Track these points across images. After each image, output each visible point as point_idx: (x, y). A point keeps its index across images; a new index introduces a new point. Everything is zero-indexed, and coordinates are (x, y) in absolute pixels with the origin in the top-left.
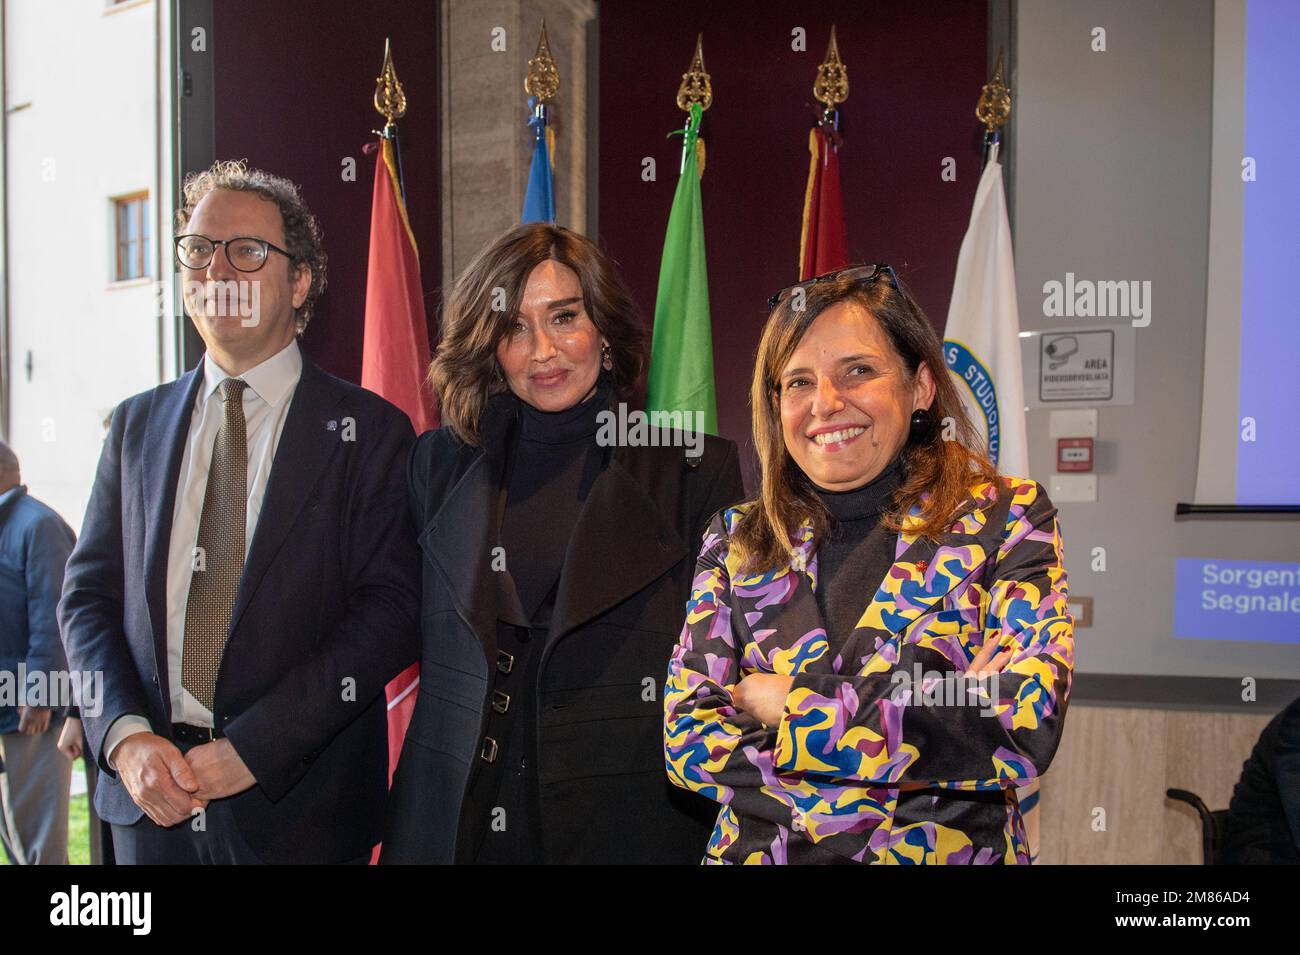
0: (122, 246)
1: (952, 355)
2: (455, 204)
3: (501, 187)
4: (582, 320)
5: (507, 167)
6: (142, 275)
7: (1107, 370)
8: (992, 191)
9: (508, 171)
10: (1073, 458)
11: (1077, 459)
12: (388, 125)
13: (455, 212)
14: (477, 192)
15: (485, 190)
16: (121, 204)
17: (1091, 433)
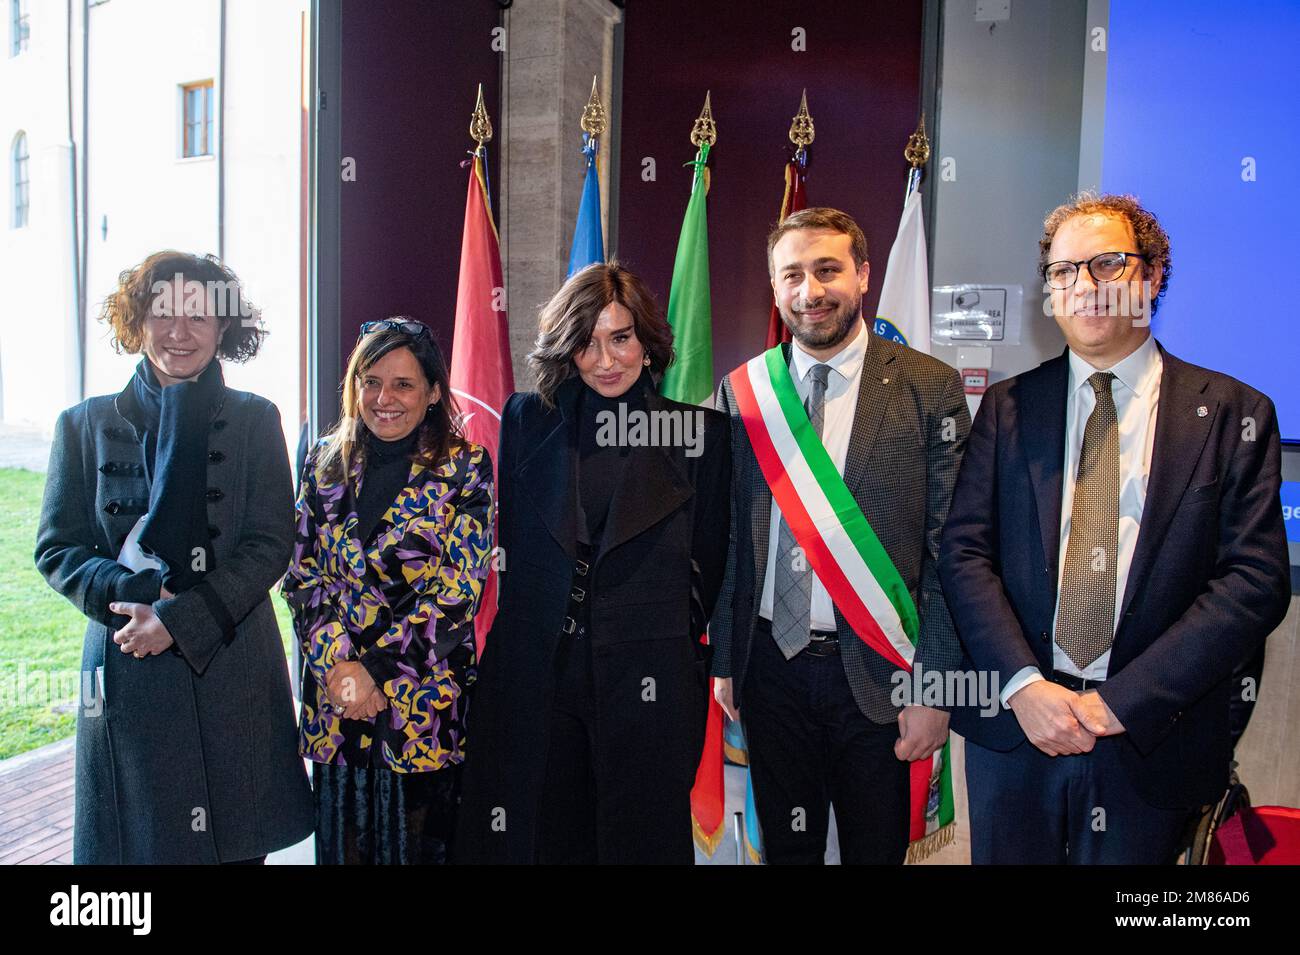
0: (188, 126)
1: (882, 328)
2: (511, 169)
3: (547, 159)
4: (633, 341)
5: (553, 144)
6: (206, 153)
7: (1001, 319)
8: (913, 213)
9: (553, 147)
10: (972, 384)
11: (977, 384)
12: (479, 147)
13: (511, 176)
14: (528, 162)
15: (534, 161)
16: (188, 90)
17: (986, 364)
